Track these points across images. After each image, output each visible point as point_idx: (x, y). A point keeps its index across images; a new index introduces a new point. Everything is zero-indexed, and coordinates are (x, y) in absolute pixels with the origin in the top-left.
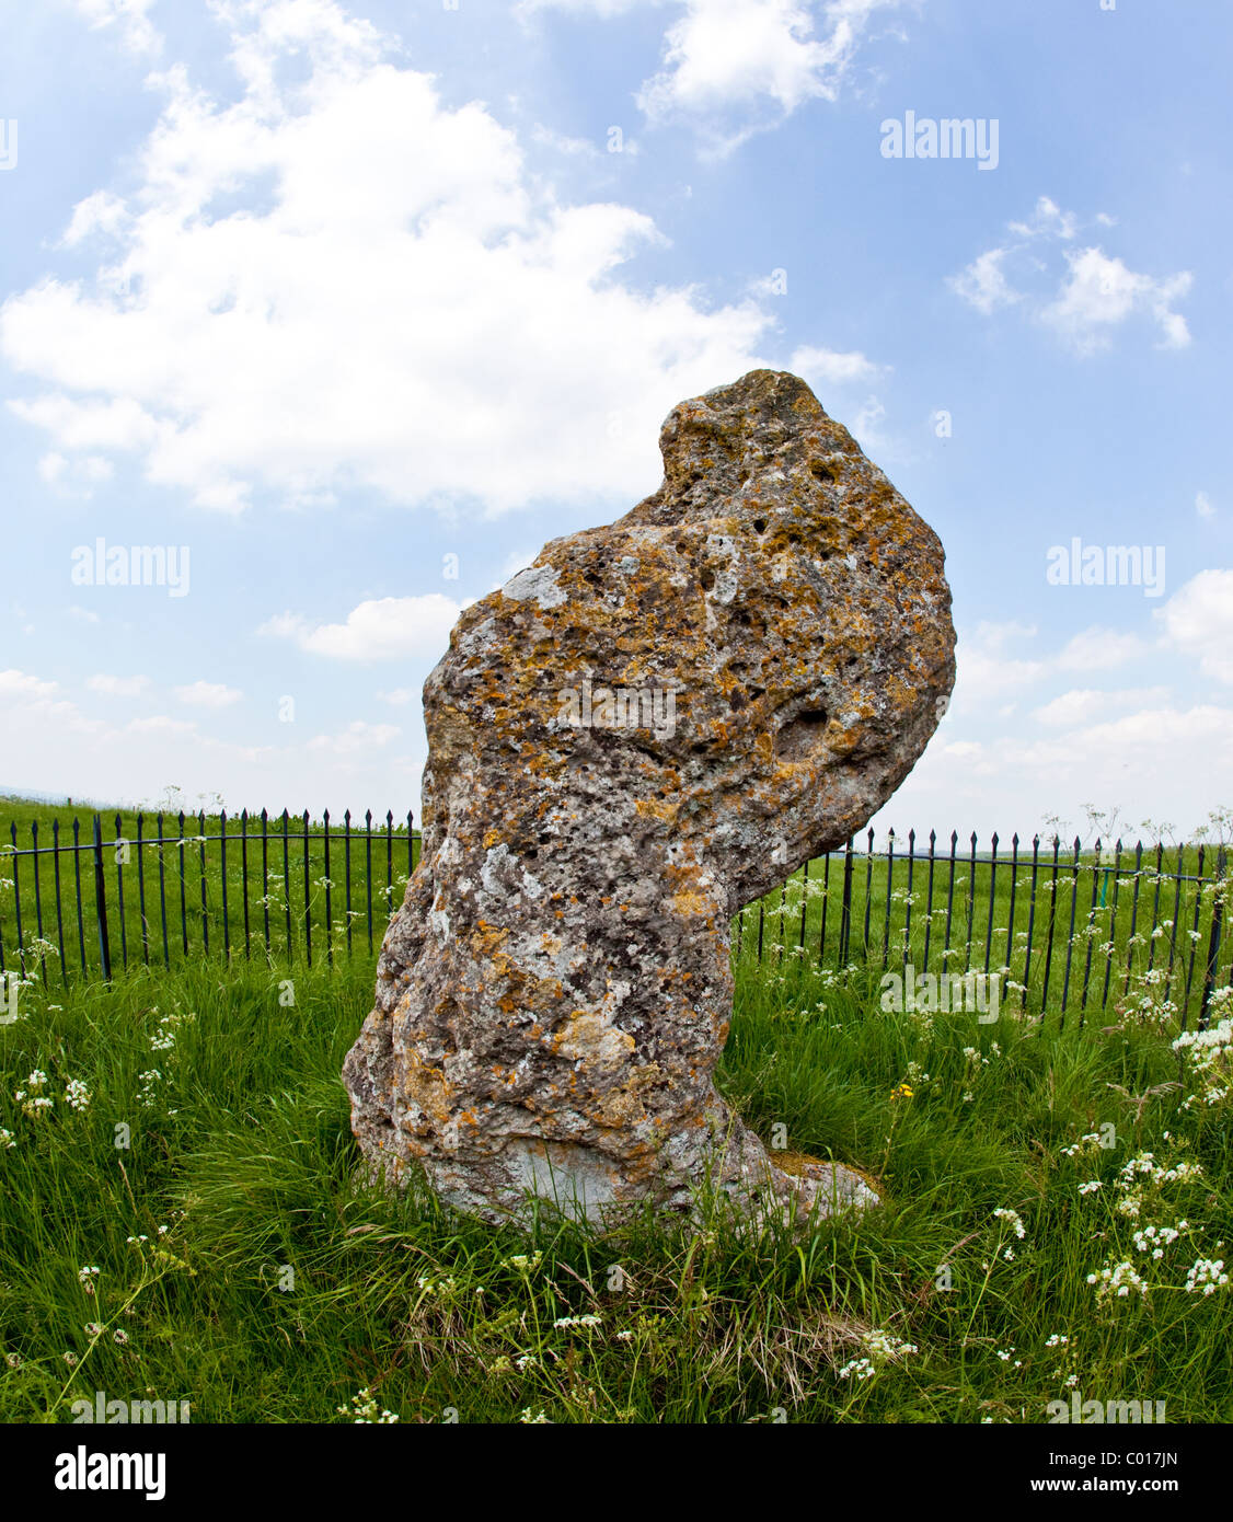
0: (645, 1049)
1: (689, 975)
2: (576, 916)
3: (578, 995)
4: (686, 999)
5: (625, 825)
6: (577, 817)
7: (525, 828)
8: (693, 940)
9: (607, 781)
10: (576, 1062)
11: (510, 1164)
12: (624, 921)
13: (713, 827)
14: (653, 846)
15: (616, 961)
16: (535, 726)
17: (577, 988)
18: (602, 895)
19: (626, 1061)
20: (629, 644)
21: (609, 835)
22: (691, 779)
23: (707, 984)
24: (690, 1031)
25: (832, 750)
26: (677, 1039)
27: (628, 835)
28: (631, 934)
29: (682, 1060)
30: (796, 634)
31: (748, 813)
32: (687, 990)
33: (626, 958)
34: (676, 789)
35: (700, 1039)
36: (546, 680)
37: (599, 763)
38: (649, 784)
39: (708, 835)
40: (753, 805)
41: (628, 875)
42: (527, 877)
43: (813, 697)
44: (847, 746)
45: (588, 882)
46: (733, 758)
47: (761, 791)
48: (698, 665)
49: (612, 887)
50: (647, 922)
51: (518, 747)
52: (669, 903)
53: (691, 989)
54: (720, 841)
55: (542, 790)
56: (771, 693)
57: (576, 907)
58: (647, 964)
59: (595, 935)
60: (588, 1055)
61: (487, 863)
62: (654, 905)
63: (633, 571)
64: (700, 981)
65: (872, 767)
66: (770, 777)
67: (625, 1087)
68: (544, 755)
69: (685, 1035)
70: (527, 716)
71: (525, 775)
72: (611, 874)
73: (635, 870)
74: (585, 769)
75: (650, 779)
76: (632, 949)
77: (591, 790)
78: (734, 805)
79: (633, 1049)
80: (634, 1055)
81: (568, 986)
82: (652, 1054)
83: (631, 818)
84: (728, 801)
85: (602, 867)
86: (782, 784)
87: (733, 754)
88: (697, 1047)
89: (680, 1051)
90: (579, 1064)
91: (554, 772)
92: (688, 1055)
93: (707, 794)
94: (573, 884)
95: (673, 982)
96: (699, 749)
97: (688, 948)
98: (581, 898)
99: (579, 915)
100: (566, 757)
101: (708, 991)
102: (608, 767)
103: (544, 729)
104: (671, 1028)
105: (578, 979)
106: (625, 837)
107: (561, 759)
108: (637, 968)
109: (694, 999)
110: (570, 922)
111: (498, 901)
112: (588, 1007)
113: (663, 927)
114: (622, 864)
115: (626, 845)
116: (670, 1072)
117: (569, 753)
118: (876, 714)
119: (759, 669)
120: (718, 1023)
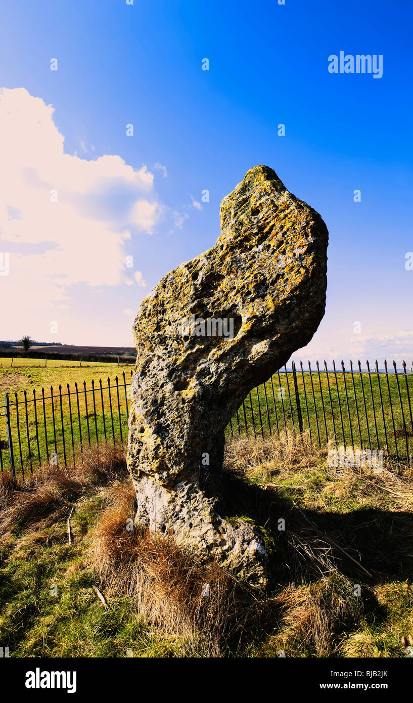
13: (200, 365)
22: (188, 348)
25: (243, 331)
31: (210, 359)
34: (184, 352)
38: (176, 351)
40: (211, 356)
43: (235, 311)
44: (247, 329)
46: (199, 340)
47: (214, 350)
54: (203, 370)
66: (217, 345)
79: (159, 442)
86: (221, 347)
87: (198, 338)
109: (181, 428)
118: (258, 314)
119: (210, 305)
120: (194, 440)
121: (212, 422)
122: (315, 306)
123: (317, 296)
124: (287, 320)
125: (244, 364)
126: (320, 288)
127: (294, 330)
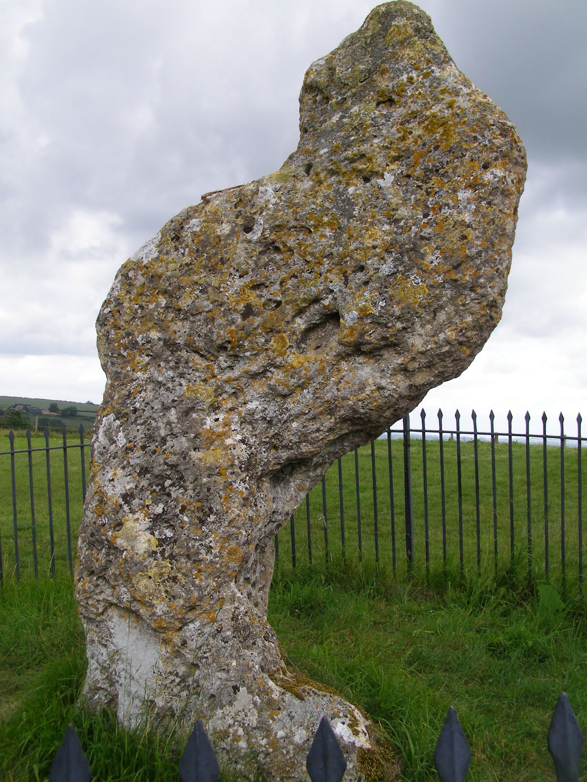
0: (164, 550)
1: (199, 504)
2: (137, 458)
3: (126, 508)
4: (197, 521)
5: (174, 401)
6: (150, 395)
7: (123, 404)
8: (205, 480)
9: (171, 373)
10: (123, 551)
11: (110, 623)
12: (166, 464)
13: (245, 403)
14: (194, 415)
15: (158, 489)
16: (132, 340)
17: (125, 503)
18: (157, 447)
19: (149, 556)
20: (185, 281)
21: (166, 408)
22: (222, 370)
23: (212, 513)
24: (197, 544)
25: (340, 343)
26: (188, 548)
27: (175, 407)
28: (169, 473)
29: (189, 564)
30: (312, 254)
31: (269, 394)
32: (197, 514)
33: (163, 488)
34: (214, 376)
35: (202, 551)
36: (139, 311)
37: (167, 361)
38: (197, 374)
39: (240, 409)
40: (272, 388)
41: (172, 434)
42: (121, 434)
43: (326, 302)
44: (350, 339)
45: (150, 438)
46: (248, 354)
47: (277, 376)
48: (222, 290)
49: (164, 441)
50: (178, 465)
51: (125, 354)
52: (195, 455)
53: (200, 515)
54: (252, 413)
55: (135, 381)
56: (287, 303)
57: (139, 453)
58: (175, 493)
59: (144, 471)
60: (129, 548)
61: (103, 425)
62: (184, 455)
63: (198, 229)
64: (207, 510)
65: (386, 356)
66: (284, 366)
67: (150, 574)
68: (138, 358)
69: (193, 546)
70: (128, 334)
71: (128, 371)
72: (163, 433)
73: (176, 431)
74: (159, 366)
75: (197, 370)
76: (168, 483)
77: (160, 379)
78: (258, 388)
79: (155, 549)
80: (155, 553)
81: (121, 501)
82: (167, 555)
83: (180, 397)
84: (256, 385)
85: (158, 428)
86: (292, 371)
87: (247, 351)
88: (201, 557)
89: (188, 557)
90: (125, 553)
91: (145, 368)
92: (195, 562)
93: (234, 380)
94: (142, 438)
95: (188, 507)
96: (222, 348)
97: (201, 485)
98: (143, 448)
99: (139, 457)
100: (150, 358)
101: (212, 518)
102: (172, 364)
103: (137, 342)
104: (186, 540)
105: (127, 497)
106: (173, 409)
107: (147, 359)
108: (169, 495)
109: (202, 522)
110: (132, 462)
111: (104, 448)
112: (131, 515)
113: (186, 469)
114: (168, 426)
115: (173, 415)
116: (179, 570)
117: (151, 355)
118: (375, 311)
119: (277, 286)
120: (227, 544)
121: (261, 514)
122: (485, 304)
123: (491, 284)
124: (429, 327)
125: (336, 406)
126: (498, 269)
127: (441, 346)
